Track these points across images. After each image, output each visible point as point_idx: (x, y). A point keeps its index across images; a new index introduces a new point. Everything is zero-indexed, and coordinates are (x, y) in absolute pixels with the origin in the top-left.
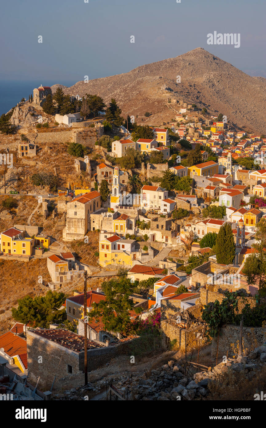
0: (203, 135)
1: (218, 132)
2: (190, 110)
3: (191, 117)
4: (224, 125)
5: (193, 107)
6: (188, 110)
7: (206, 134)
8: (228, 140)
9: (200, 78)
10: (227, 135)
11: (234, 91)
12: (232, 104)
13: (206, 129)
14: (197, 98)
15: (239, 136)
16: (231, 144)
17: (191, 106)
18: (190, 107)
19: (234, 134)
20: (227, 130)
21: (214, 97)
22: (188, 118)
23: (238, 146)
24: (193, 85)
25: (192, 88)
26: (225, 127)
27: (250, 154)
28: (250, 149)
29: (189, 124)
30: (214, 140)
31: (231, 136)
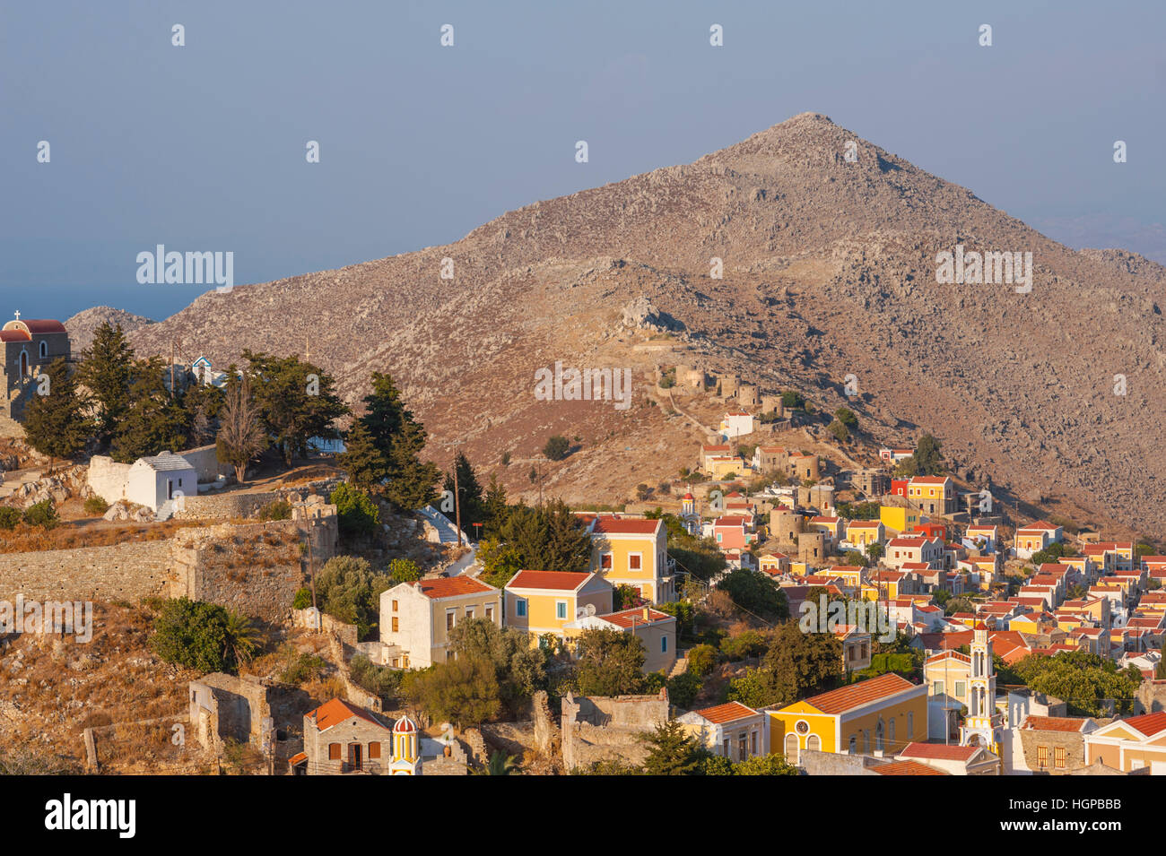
0: (843, 545)
1: (917, 529)
2: (774, 419)
3: (778, 456)
4: (948, 493)
5: (785, 404)
6: (763, 420)
7: (859, 538)
8: (969, 567)
9: (819, 263)
10: (965, 542)
11: (992, 322)
12: (983, 387)
13: (858, 516)
14: (803, 362)
15: (1027, 545)
16: (985, 586)
17: (778, 399)
18: (769, 404)
19: (999, 537)
20: (965, 520)
21: (893, 354)
22: (762, 461)
23: (1021, 594)
24: (782, 296)
25: (780, 314)
26: (955, 501)
27: (1085, 638)
28: (1084, 609)
29: (772, 493)
30: (897, 567)
31: (985, 547)
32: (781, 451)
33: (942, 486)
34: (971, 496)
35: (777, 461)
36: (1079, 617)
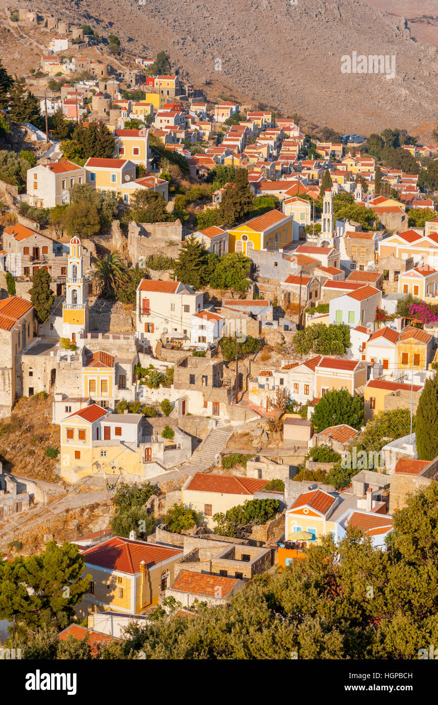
0: (132, 116)
1: (166, 107)
2: (79, 42)
3: (85, 63)
4: (176, 84)
5: (84, 33)
6: (74, 42)
7: (140, 112)
8: (198, 128)
10: (191, 113)
13: (133, 98)
15: (222, 115)
16: (206, 138)
17: (81, 30)
18: (76, 33)
20: (185, 100)
22: (76, 66)
23: (224, 143)
26: (180, 90)
27: (264, 167)
28: (258, 151)
29: (85, 84)
30: (161, 128)
31: (201, 116)
32: (86, 60)
33: (172, 81)
34: (189, 86)
35: (84, 66)
36: (256, 155)
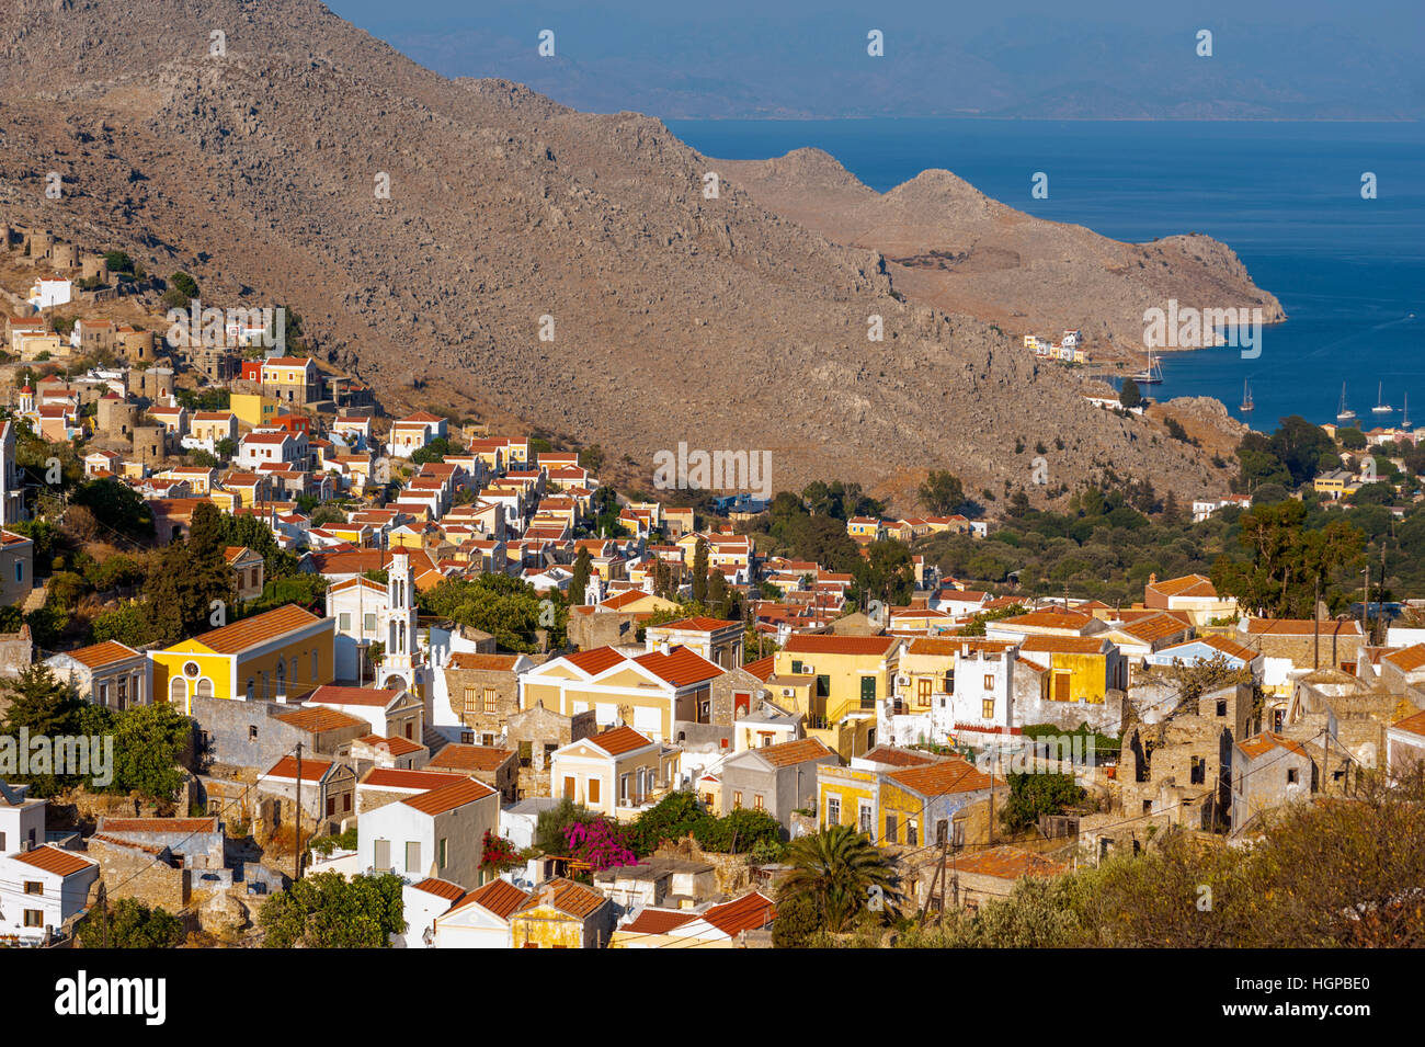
0: (186, 443)
1: (274, 423)
2: (96, 286)
3: (103, 331)
4: (310, 377)
5: (111, 267)
6: (84, 286)
7: (205, 434)
8: (339, 468)
9: (143, 91)
10: (332, 437)
11: (354, 167)
12: (344, 245)
13: (203, 406)
14: (126, 214)
15: (405, 442)
16: (358, 490)
17: (102, 261)
18: (91, 267)
19: (371, 431)
20: (331, 409)
21: (234, 205)
22: (84, 337)
23: (401, 500)
24: (98, 131)
25: (95, 153)
26: (318, 387)
27: (478, 552)
28: (475, 518)
29: (97, 377)
30: (253, 468)
31: (356, 443)
32: (106, 325)
33: (303, 370)
34: (338, 381)
35: (102, 338)
36: (469, 527)
